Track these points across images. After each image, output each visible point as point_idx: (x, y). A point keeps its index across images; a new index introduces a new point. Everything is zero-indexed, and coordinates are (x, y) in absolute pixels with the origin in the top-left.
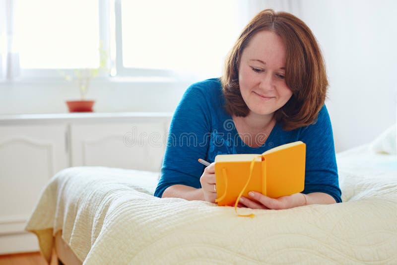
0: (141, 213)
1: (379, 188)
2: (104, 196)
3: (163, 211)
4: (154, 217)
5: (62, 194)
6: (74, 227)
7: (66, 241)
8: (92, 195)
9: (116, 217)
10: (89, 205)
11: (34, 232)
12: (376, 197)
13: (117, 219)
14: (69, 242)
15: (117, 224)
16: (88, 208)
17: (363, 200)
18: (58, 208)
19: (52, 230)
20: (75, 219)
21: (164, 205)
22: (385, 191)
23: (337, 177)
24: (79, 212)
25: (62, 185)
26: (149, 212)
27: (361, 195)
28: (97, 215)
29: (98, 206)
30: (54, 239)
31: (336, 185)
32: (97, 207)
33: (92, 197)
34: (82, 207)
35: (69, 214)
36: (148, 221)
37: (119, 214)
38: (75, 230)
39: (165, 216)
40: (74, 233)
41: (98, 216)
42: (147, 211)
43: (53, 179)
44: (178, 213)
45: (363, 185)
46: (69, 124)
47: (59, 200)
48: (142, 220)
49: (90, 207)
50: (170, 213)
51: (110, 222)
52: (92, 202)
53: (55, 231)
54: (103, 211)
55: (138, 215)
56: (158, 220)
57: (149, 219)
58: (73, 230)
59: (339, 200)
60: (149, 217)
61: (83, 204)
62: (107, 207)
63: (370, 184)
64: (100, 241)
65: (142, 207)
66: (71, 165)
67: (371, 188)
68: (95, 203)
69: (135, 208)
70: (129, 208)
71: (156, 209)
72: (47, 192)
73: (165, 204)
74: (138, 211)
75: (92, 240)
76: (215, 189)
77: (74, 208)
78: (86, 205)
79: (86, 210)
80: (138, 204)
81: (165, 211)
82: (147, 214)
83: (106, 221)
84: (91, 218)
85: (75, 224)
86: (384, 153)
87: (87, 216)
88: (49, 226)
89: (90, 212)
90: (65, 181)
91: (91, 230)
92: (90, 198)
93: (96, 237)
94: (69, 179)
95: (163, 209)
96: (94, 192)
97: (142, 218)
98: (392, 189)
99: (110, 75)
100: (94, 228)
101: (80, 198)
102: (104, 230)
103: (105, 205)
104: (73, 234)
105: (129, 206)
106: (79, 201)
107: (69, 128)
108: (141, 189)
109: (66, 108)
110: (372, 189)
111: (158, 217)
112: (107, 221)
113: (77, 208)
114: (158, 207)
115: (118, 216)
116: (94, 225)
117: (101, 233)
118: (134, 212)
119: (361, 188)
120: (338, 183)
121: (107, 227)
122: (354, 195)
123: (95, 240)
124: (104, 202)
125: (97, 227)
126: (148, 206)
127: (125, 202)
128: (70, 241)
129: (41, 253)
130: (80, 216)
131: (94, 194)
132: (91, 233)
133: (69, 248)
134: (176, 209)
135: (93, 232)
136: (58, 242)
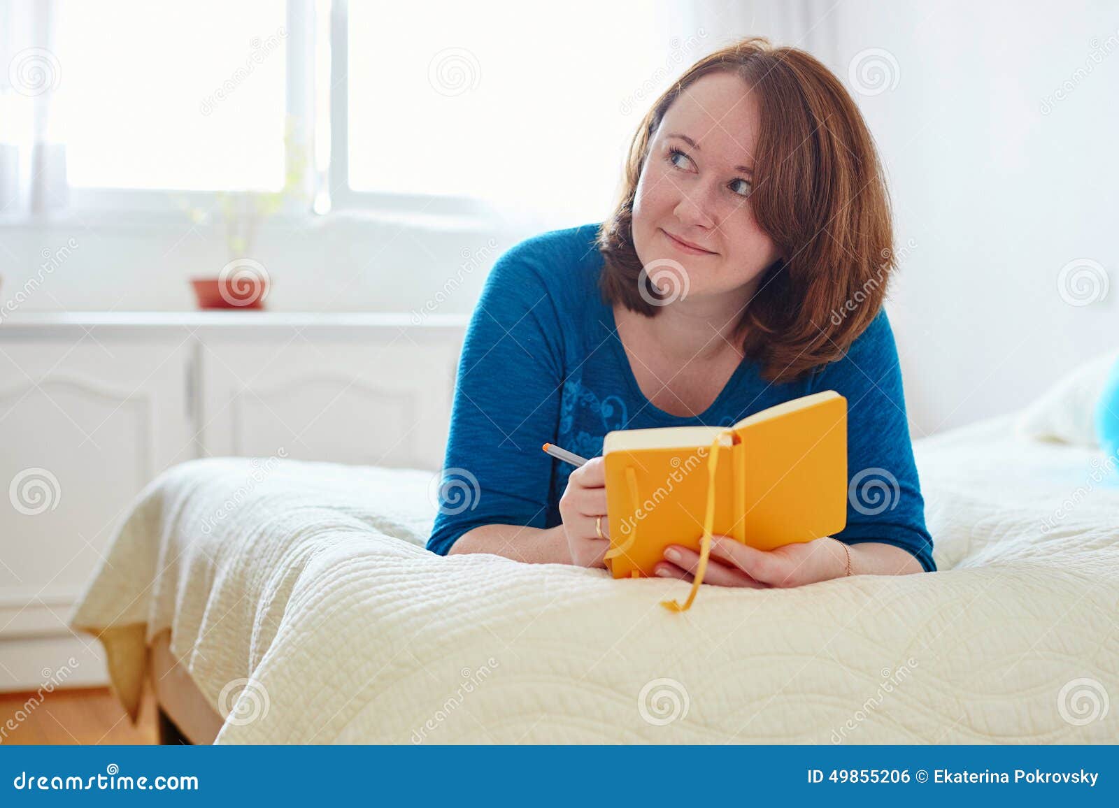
0: (389, 590)
1: (1039, 536)
2: (290, 543)
3: (449, 587)
4: (422, 601)
5: (175, 531)
6: (205, 622)
7: (181, 660)
8: (255, 537)
9: (321, 598)
10: (247, 564)
11: (93, 632)
12: (1030, 559)
13: (321, 604)
14: (188, 663)
15: (322, 616)
16: (242, 572)
17: (994, 565)
18: (161, 569)
19: (143, 627)
20: (207, 598)
21: (451, 570)
22: (1054, 543)
23: (921, 501)
24: (218, 582)
25: (176, 508)
26: (411, 587)
27: (988, 552)
28: (268, 593)
29: (273, 567)
30: (148, 655)
31: (919, 524)
32: (268, 570)
33: (256, 542)
34: (227, 568)
35: (191, 586)
36: (408, 609)
37: (327, 588)
38: (205, 632)
39: (454, 598)
40: (205, 638)
41: (271, 595)
42: (404, 584)
43: (149, 490)
44: (487, 593)
45: (994, 526)
46: (198, 343)
47: (164, 548)
48: (388, 606)
49: (250, 569)
50: (469, 593)
51: (303, 610)
52: (256, 555)
53: (151, 633)
54: (285, 581)
55: (380, 593)
56: (435, 609)
57: (409, 605)
58: (201, 632)
59: (929, 566)
60: (410, 601)
61: (231, 559)
62: (298, 570)
63: (1013, 524)
64: (272, 661)
65: (392, 573)
66: (199, 453)
67: (1016, 535)
68: (265, 560)
69: (374, 576)
70: (353, 575)
71: (431, 580)
72: (132, 524)
73: (456, 568)
74: (381, 583)
75: (251, 660)
76: (598, 531)
77: (204, 572)
78: (238, 563)
79: (237, 578)
80: (382, 566)
81: (455, 586)
82: (404, 593)
83: (290, 608)
84: (252, 600)
85: (206, 614)
86: (1056, 441)
87: (240, 594)
88: (137, 618)
89: (248, 584)
90: (181, 497)
91: (250, 632)
92: (250, 544)
93: (262, 652)
94: (194, 490)
95: (450, 583)
96: (260, 530)
97: (390, 601)
98: (1076, 539)
99: (312, 211)
100: (256, 628)
101: (222, 544)
102: (287, 633)
103: (292, 566)
104: (199, 641)
105: (355, 570)
106: (219, 551)
107: (197, 351)
108: (392, 525)
109: (189, 297)
110: (1020, 538)
111: (435, 602)
112: (295, 608)
113: (214, 572)
114: (436, 575)
115: (326, 594)
116: (259, 616)
117: (276, 641)
118: (368, 586)
119: (988, 533)
120: (922, 519)
121: (294, 626)
122: (969, 553)
123: (260, 660)
124: (291, 557)
125: (265, 623)
126: (409, 573)
127: (345, 560)
128: (193, 660)
129: (114, 690)
130: (222, 593)
131: (262, 535)
132: (249, 641)
133: (187, 678)
134: (484, 583)
135: (254, 638)
136: (160, 661)
